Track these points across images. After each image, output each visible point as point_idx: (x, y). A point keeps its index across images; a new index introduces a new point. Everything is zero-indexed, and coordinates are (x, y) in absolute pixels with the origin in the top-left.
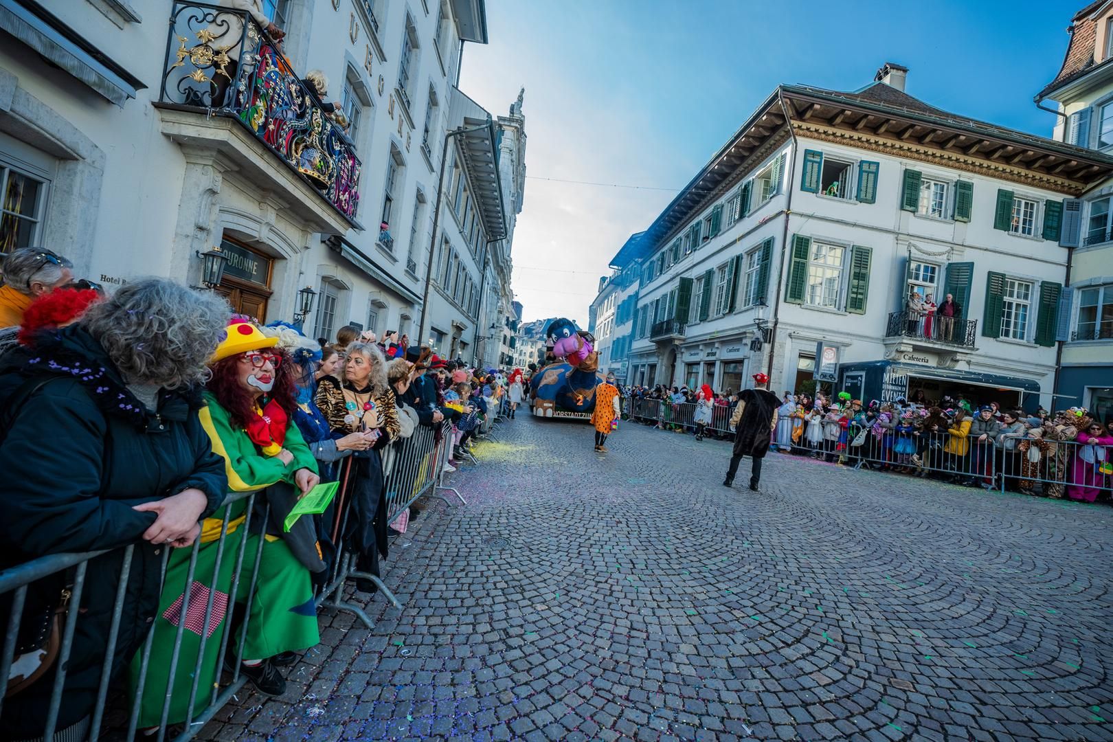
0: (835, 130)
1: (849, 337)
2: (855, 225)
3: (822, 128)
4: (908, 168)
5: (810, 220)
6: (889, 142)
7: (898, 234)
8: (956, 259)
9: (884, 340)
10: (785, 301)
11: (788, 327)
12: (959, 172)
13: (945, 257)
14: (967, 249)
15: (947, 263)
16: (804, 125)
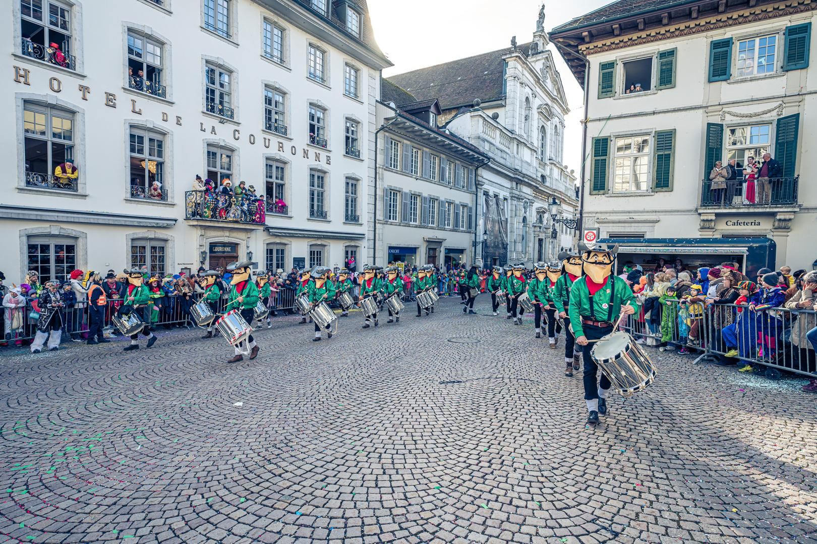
0: (621, 38)
1: (657, 214)
2: (654, 113)
3: (608, 42)
4: (715, 39)
5: (609, 122)
6: (682, 26)
7: (707, 107)
8: (786, 112)
9: (696, 210)
10: (590, 194)
11: (594, 215)
12: (788, 17)
13: (774, 113)
14: (807, 97)
15: (776, 118)
16: (591, 46)
